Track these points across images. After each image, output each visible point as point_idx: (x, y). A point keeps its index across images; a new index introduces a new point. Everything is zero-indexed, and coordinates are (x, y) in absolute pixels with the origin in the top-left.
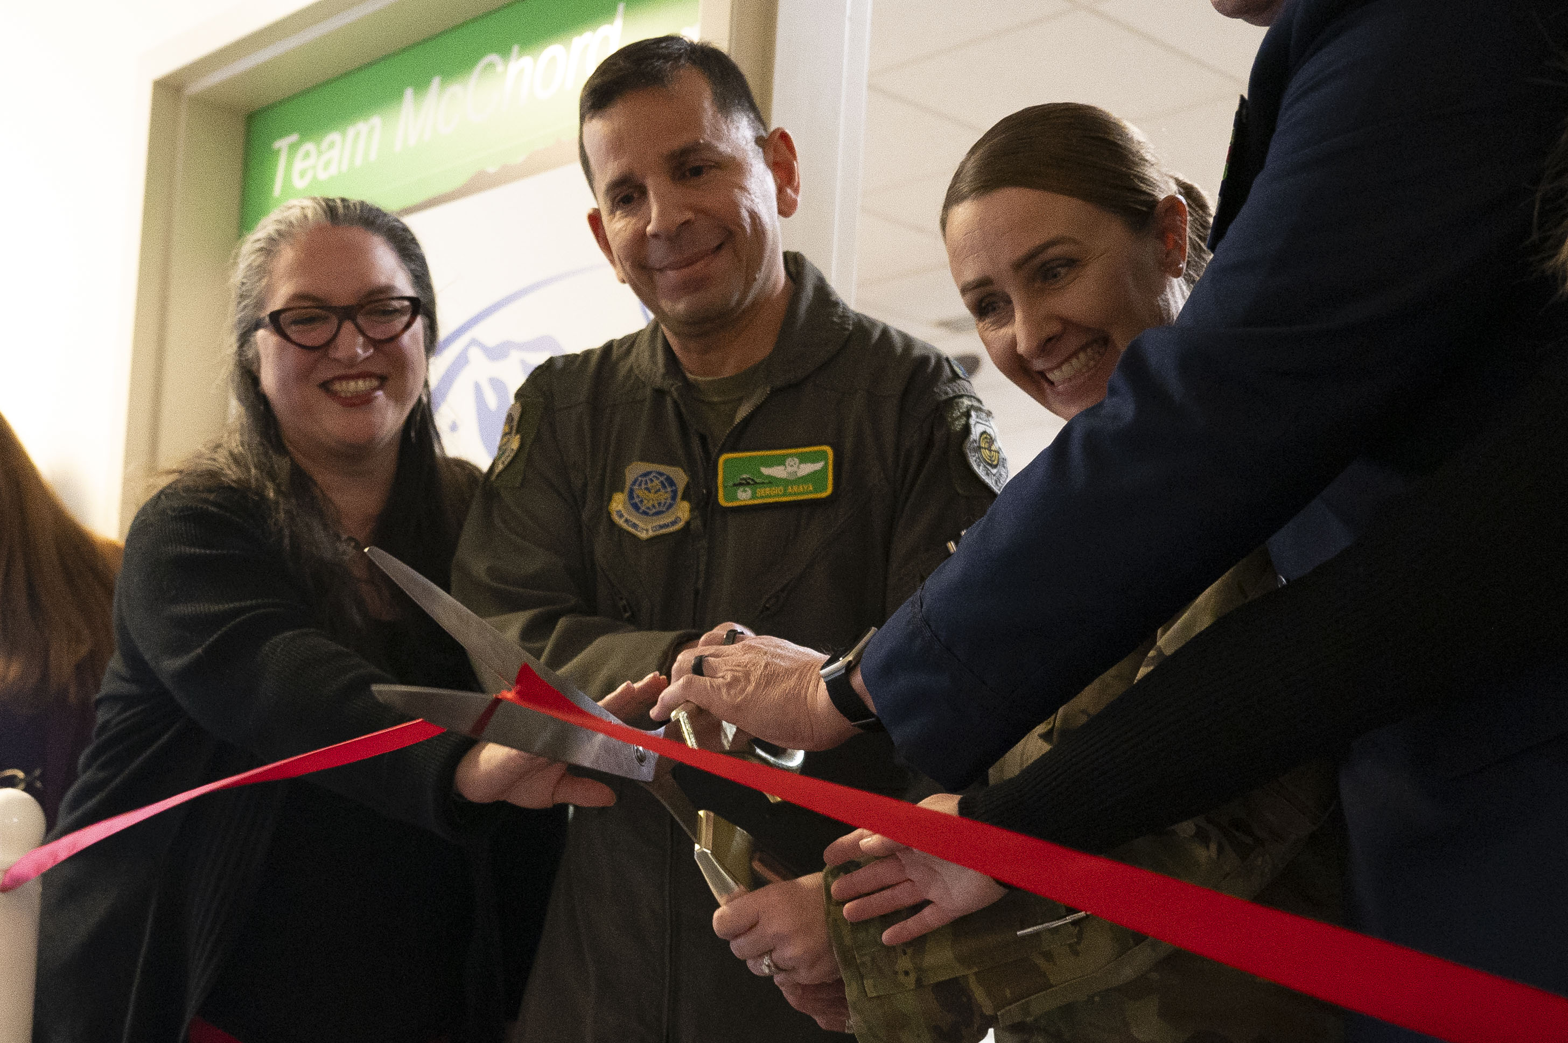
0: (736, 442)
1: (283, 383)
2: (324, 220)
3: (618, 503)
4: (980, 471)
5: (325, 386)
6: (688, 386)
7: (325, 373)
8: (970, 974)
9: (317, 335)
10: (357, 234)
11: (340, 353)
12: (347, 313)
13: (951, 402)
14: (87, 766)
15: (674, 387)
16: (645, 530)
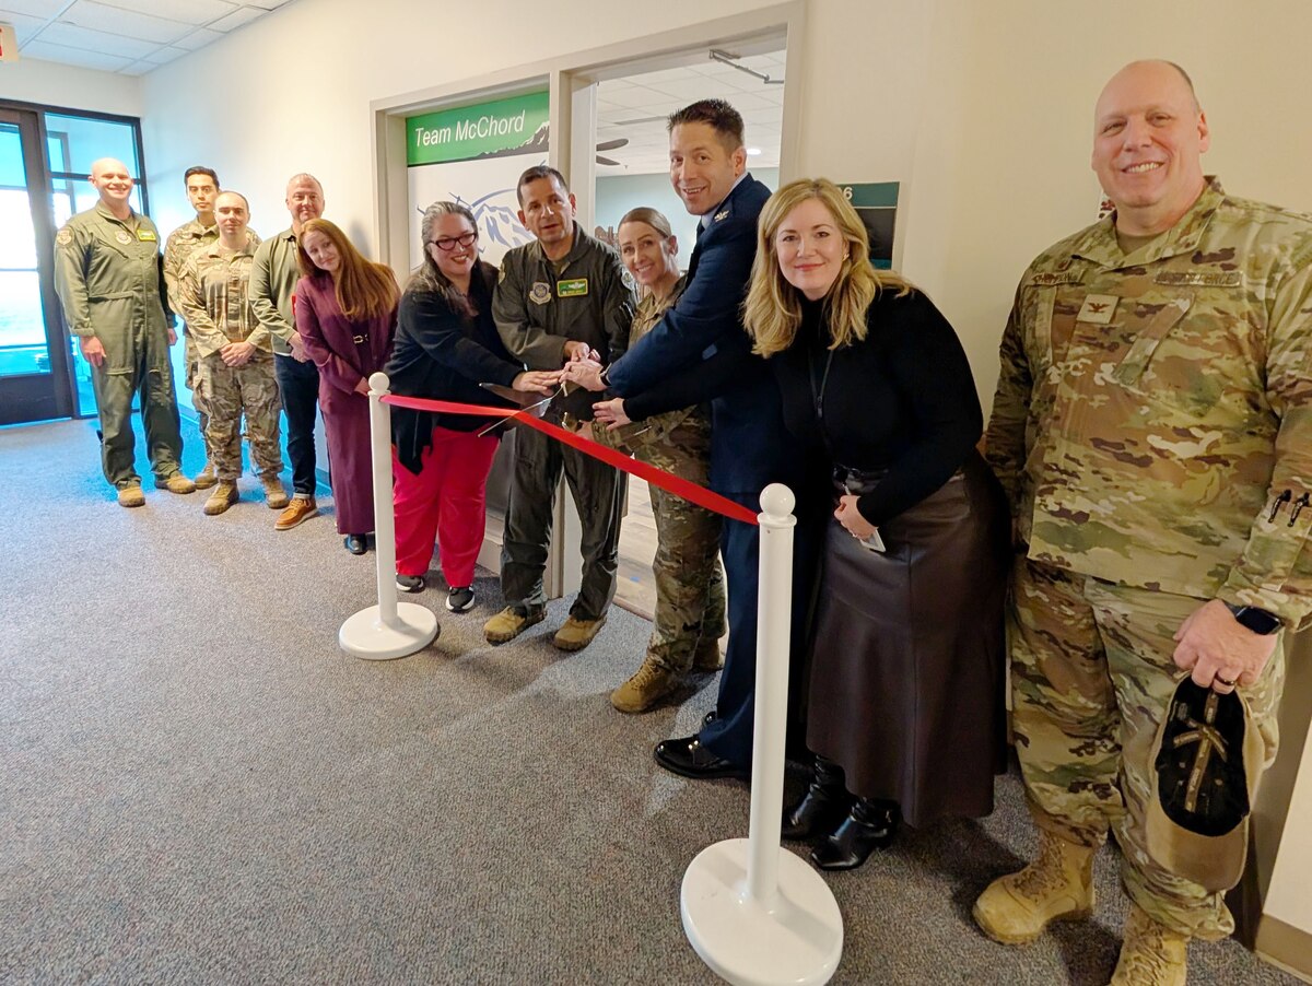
0: (562, 278)
1: (441, 259)
2: (447, 213)
3: (532, 294)
4: (626, 285)
5: (453, 259)
6: (549, 262)
7: (452, 255)
8: (626, 444)
9: (449, 245)
10: (457, 215)
11: (456, 250)
12: (457, 240)
13: (617, 266)
14: (396, 357)
15: (544, 260)
16: (540, 301)
